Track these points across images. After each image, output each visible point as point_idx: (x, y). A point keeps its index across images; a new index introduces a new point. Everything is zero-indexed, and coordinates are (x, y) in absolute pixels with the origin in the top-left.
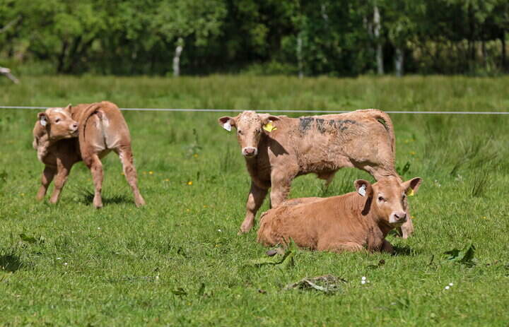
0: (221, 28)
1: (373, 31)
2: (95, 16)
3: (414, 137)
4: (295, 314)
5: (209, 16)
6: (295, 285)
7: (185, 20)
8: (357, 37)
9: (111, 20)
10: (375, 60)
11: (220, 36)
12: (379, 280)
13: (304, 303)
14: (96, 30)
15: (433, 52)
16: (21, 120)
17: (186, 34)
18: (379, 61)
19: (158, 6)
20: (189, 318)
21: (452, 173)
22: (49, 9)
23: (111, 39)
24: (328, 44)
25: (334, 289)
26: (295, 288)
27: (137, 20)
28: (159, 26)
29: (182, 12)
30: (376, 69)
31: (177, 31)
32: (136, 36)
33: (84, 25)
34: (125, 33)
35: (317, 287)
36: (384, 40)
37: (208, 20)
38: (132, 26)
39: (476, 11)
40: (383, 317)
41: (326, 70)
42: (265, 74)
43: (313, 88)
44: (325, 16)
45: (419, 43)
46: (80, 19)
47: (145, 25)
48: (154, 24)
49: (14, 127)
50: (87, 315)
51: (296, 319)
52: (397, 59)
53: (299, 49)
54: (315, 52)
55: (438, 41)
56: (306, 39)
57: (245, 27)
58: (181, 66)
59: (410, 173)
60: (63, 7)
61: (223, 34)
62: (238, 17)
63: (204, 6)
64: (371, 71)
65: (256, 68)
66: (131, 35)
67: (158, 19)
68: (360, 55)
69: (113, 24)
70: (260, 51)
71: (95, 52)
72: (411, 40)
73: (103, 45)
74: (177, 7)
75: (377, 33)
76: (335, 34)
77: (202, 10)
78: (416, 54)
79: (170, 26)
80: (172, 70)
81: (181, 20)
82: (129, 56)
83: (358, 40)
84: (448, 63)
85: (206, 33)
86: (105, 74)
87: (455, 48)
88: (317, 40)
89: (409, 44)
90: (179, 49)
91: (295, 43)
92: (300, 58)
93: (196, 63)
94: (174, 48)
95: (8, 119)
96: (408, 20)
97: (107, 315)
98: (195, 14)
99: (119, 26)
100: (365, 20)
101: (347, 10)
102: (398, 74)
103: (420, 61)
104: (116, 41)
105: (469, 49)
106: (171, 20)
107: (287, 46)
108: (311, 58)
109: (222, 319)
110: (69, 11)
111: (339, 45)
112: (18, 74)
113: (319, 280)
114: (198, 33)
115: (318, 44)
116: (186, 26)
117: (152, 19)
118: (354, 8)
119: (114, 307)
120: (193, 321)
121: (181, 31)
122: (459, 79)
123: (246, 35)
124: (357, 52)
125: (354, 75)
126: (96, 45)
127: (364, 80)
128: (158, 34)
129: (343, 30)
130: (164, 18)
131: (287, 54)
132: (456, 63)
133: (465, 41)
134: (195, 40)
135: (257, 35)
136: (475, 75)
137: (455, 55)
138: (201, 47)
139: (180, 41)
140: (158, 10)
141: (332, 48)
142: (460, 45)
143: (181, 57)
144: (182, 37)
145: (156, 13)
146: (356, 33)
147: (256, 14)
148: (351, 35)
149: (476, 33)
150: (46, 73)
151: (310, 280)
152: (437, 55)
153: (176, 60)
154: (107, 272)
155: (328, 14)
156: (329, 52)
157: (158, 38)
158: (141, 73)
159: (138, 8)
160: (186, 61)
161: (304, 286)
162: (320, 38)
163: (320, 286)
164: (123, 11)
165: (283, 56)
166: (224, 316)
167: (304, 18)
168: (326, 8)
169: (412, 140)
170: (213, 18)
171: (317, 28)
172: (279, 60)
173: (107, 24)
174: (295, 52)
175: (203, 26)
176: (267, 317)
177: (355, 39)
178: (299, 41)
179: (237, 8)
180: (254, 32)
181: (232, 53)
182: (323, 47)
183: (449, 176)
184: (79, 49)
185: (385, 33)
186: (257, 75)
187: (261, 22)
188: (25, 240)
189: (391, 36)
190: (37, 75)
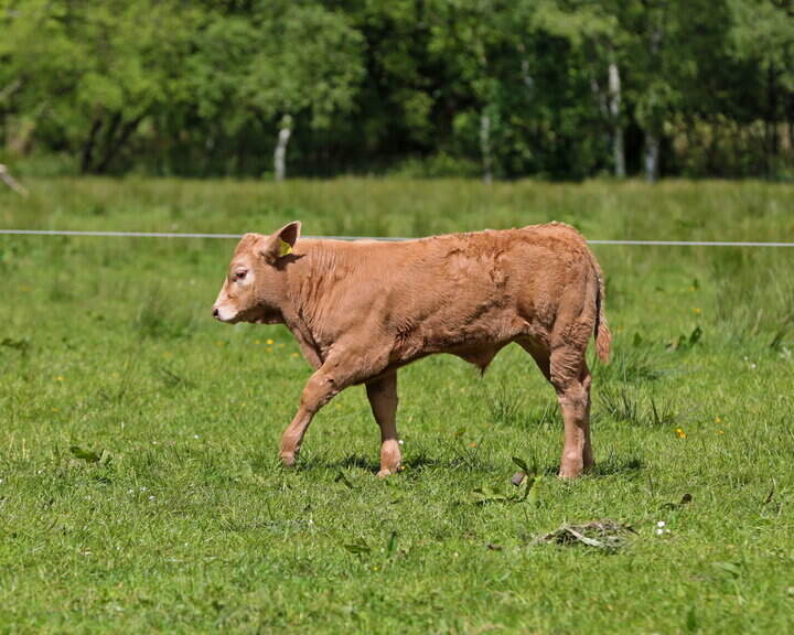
0: (355, 99)
1: (608, 106)
2: (145, 77)
3: (696, 284)
4: (556, 587)
5: (336, 79)
6: (550, 537)
7: (296, 84)
8: (581, 116)
9: (173, 85)
10: (611, 152)
11: (352, 112)
12: (684, 528)
13: (570, 568)
14: (147, 102)
15: (707, 141)
16: (35, 253)
17: (296, 109)
18: (618, 157)
19: (249, 62)
20: (379, 593)
21: (772, 345)
22: (68, 66)
23: (172, 117)
24: (534, 125)
25: (615, 545)
26: (549, 542)
27: (215, 84)
28: (252, 94)
29: (291, 71)
30: (612, 169)
31: (282, 103)
32: (213, 110)
33: (126, 92)
34: (195, 107)
35: (588, 541)
36: (625, 121)
37: (333, 86)
38: (207, 95)
39: (780, 73)
40: (708, 592)
41: (529, 170)
42: (428, 176)
43: (510, 200)
44: (529, 81)
45: (684, 125)
46: (120, 83)
47: (228, 92)
48: (242, 92)
49: (27, 264)
50: (209, 587)
51: (560, 596)
52: (648, 152)
53: (484, 135)
54: (511, 140)
55: (716, 123)
56: (497, 117)
57: (395, 98)
58: (288, 163)
59: (701, 345)
60: (92, 62)
61: (358, 109)
62: (384, 81)
63: (327, 61)
64: (605, 172)
65: (413, 166)
66: (205, 109)
67: (250, 83)
68: (587, 145)
69: (177, 91)
70: (419, 137)
71: (143, 140)
72: (672, 121)
73: (156, 126)
74: (282, 64)
75: (615, 108)
76: (546, 111)
77: (325, 68)
78: (680, 143)
79: (270, 94)
80: (272, 169)
81: (288, 84)
82: (202, 145)
83: (583, 122)
84: (732, 159)
85: (329, 106)
86: (161, 174)
87: (744, 135)
88: (515, 119)
89: (668, 127)
90: (285, 134)
91: (478, 124)
92: (486, 148)
93: (313, 156)
94: (275, 133)
95: (15, 251)
96: (668, 88)
97: (241, 586)
98: (312, 74)
99: (184, 95)
100: (595, 87)
101: (565, 70)
102: (650, 177)
103: (686, 156)
104: (180, 120)
105: (767, 135)
106: (273, 84)
107: (464, 129)
108: (505, 150)
109: (435, 594)
110: (103, 70)
111: (552, 129)
112: (17, 175)
113: (590, 528)
114: (316, 106)
115: (515, 127)
116: (296, 95)
117: (241, 83)
118: (577, 67)
119: (252, 574)
120: (387, 598)
121: (288, 104)
122: (753, 187)
123: (396, 110)
124: (580, 139)
125: (578, 178)
126: (145, 128)
127: (594, 187)
128: (250, 108)
129: (558, 104)
130: (260, 81)
131: (464, 142)
132: (746, 160)
133: (760, 123)
134: (310, 118)
135: (415, 110)
136: (777, 179)
137: (744, 146)
138: (321, 130)
139: (287, 120)
140: (252, 67)
141: (540, 133)
142: (752, 130)
143: (288, 148)
144: (291, 113)
145: (247, 73)
146: (580, 109)
147: (413, 75)
148: (571, 111)
149: (781, 109)
150: (64, 173)
151: (574, 529)
152: (714, 146)
153: (280, 152)
154: (226, 512)
155: (533, 76)
156: (535, 140)
157: (251, 115)
158: (220, 173)
159: (217, 65)
160: (296, 155)
161: (564, 538)
162: (519, 115)
163: (591, 538)
164: (191, 70)
165: (457, 146)
166: (438, 590)
167: (494, 83)
168: (531, 67)
169: (693, 289)
170: (343, 81)
171: (516, 99)
172: (451, 153)
173: (166, 90)
174: (478, 139)
175: (325, 96)
176: (510, 591)
177: (577, 120)
178: (485, 121)
179: (381, 66)
180: (409, 105)
181: (372, 141)
182: (525, 131)
183: (767, 350)
184: (118, 133)
185: (629, 109)
186: (416, 177)
187: (422, 88)
188: (79, 457)
189: (639, 115)
190: (50, 176)
